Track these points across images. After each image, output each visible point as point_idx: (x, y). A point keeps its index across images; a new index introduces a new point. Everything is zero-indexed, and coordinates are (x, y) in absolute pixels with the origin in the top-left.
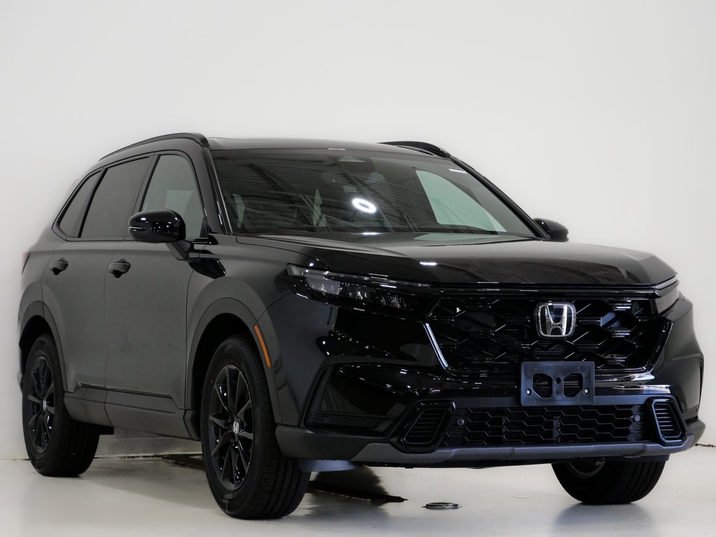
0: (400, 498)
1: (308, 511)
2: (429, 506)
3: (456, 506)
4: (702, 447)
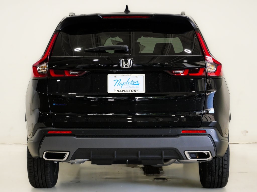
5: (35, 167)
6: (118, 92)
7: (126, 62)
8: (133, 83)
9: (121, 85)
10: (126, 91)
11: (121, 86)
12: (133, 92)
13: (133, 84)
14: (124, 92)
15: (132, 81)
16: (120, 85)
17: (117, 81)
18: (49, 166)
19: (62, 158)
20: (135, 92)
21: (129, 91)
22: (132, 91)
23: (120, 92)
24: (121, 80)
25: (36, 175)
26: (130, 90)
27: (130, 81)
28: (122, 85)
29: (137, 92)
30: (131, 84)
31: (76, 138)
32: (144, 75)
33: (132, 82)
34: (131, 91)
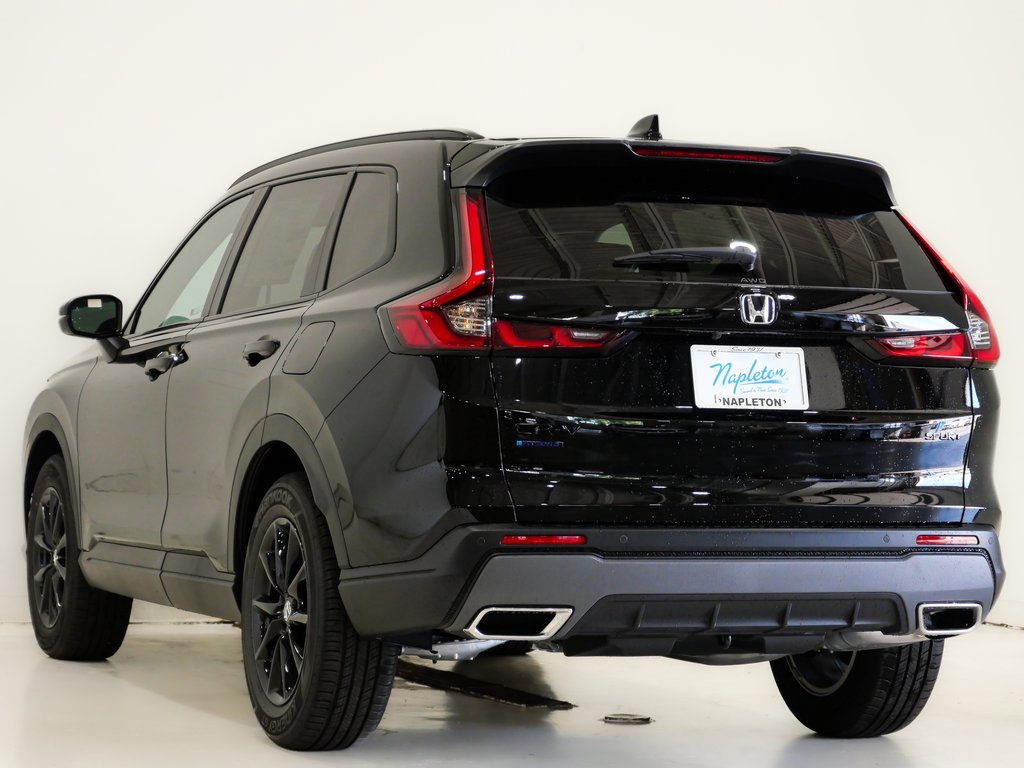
0: (566, 703)
1: (442, 723)
2: (608, 720)
3: (646, 721)
4: (992, 626)
5: (348, 671)
6: (727, 407)
7: (759, 304)
8: (768, 376)
9: (734, 381)
10: (750, 402)
11: (733, 384)
12: (773, 407)
13: (767, 379)
14: (743, 406)
15: (765, 370)
16: (730, 382)
17: (719, 367)
18: (391, 667)
19: (537, 631)
20: (778, 408)
21: (760, 402)
22: (769, 402)
23: (734, 407)
24: (730, 364)
25: (342, 701)
26: (762, 400)
27: (759, 368)
28: (737, 382)
29: (784, 407)
30: (761, 380)
31: (599, 560)
32: (800, 351)
33: (766, 375)
34: (764, 402)
